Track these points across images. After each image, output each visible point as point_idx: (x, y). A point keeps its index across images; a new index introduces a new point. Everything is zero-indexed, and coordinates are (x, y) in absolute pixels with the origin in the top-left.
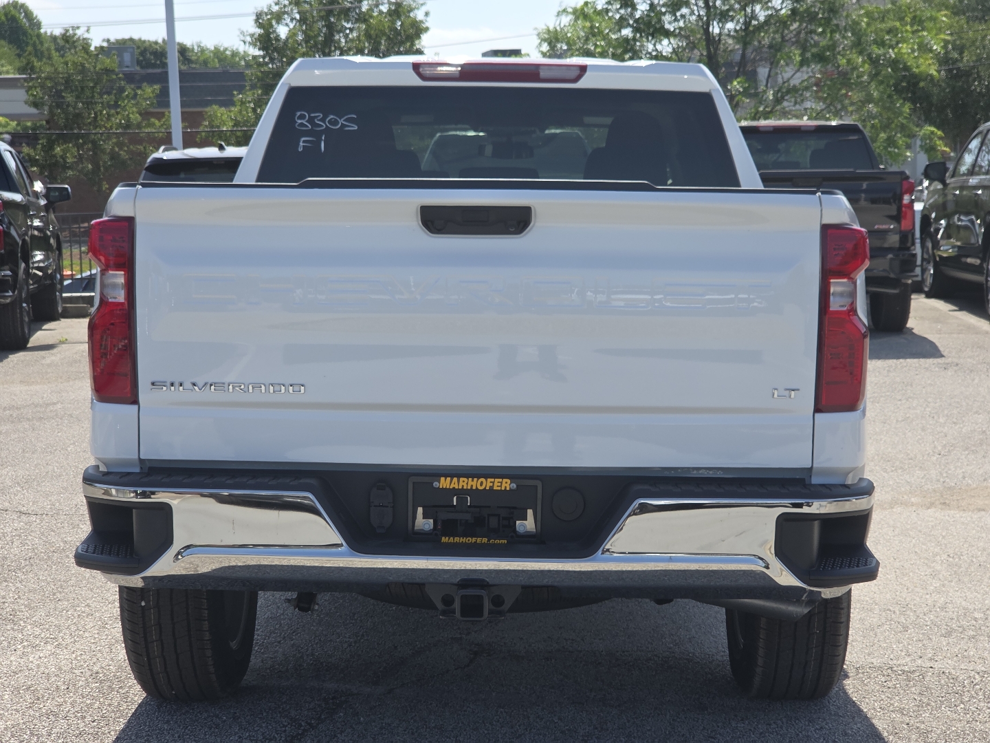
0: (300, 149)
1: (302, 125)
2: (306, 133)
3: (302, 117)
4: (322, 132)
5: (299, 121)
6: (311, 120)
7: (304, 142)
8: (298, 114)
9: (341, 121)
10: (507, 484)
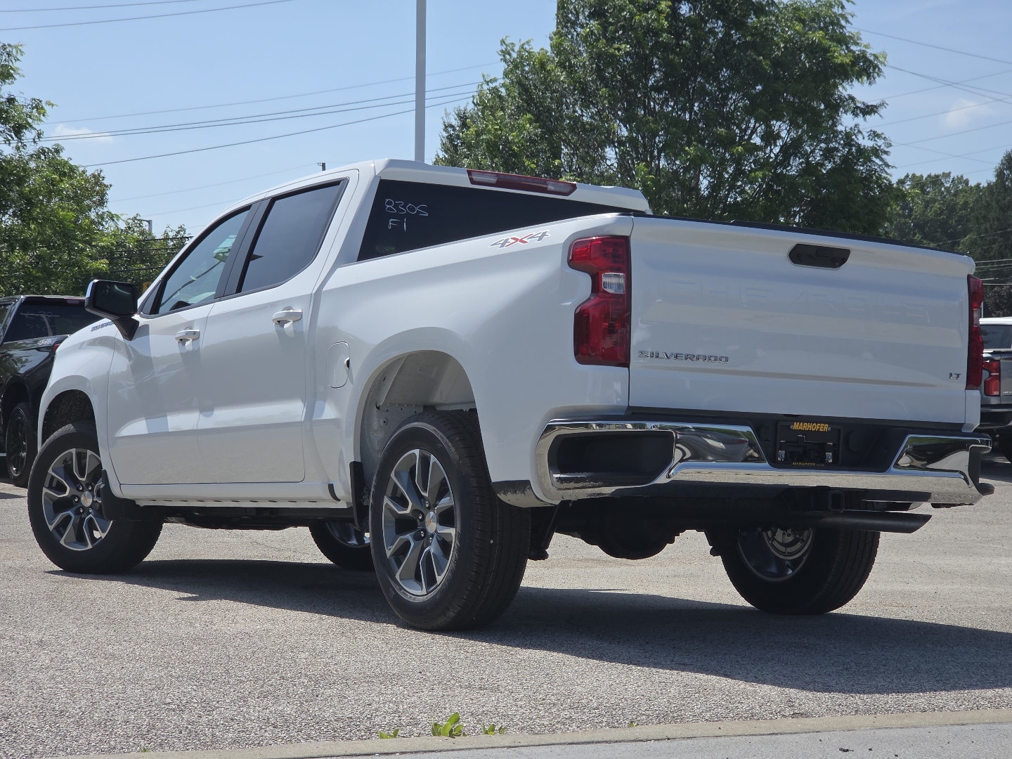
0: (390, 228)
1: (389, 209)
2: (394, 216)
3: (389, 203)
4: (404, 216)
5: (388, 206)
6: (396, 206)
7: (392, 222)
8: (387, 200)
9: (417, 209)
10: (825, 428)
